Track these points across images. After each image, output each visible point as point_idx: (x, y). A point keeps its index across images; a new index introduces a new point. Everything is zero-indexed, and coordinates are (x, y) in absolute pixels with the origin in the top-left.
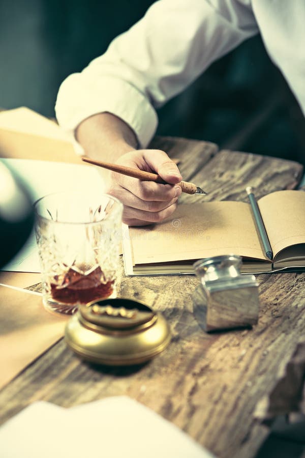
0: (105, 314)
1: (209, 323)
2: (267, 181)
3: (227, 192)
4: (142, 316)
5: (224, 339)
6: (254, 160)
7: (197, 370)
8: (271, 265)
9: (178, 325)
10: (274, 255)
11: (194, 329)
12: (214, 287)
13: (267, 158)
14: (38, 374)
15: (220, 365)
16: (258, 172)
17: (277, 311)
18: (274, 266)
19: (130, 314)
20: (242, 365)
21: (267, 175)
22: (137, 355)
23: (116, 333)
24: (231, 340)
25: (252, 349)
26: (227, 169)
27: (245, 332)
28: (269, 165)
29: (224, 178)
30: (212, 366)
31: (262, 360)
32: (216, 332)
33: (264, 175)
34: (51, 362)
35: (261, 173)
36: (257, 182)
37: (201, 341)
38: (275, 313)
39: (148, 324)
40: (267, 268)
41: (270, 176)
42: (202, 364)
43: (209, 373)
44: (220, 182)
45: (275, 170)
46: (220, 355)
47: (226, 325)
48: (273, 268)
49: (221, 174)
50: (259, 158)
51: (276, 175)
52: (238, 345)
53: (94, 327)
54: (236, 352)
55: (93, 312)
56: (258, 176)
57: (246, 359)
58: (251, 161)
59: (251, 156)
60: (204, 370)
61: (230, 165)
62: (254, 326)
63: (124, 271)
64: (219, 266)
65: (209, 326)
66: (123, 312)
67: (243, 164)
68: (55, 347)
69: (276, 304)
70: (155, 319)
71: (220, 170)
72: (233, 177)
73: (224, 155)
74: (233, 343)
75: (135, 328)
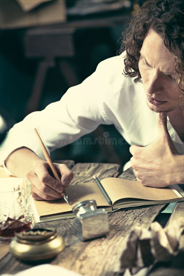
0: (30, 235)
1: (84, 237)
2: (103, 173)
3: (83, 181)
4: (49, 233)
5: (93, 243)
6: (94, 165)
7: (81, 258)
8: (111, 208)
9: (68, 240)
10: (113, 203)
11: (77, 241)
12: (84, 216)
13: (101, 164)
15: (93, 255)
16: (97, 170)
17: (118, 228)
18: (113, 208)
19: (43, 233)
20: (104, 252)
21: (102, 171)
22: (49, 253)
23: (37, 243)
24: (96, 244)
25: (107, 246)
26: (81, 171)
27: (103, 239)
28: (103, 167)
29: (80, 175)
30: (89, 255)
31: (113, 249)
32: (88, 240)
33: (101, 171)
35: (99, 171)
36: (98, 175)
37: (81, 246)
38: (117, 229)
39: (52, 237)
40: (110, 210)
41: (104, 171)
42: (83, 255)
43: (88, 259)
44: (78, 177)
45: (106, 169)
46: (92, 250)
47: (93, 237)
48: (113, 210)
49: (79, 174)
50: (97, 165)
51: (107, 170)
52: (101, 245)
53: (24, 242)
54: (99, 248)
55: (23, 235)
56: (98, 172)
57: (105, 250)
58: (93, 166)
59: (92, 164)
60: (85, 258)
61: (82, 169)
62: (107, 236)
64: (85, 206)
65: (84, 238)
66: (39, 232)
67: (89, 168)
68: (5, 258)
69: (117, 225)
70: (56, 234)
71: (77, 172)
72: (85, 174)
73: (79, 165)
75: (46, 239)
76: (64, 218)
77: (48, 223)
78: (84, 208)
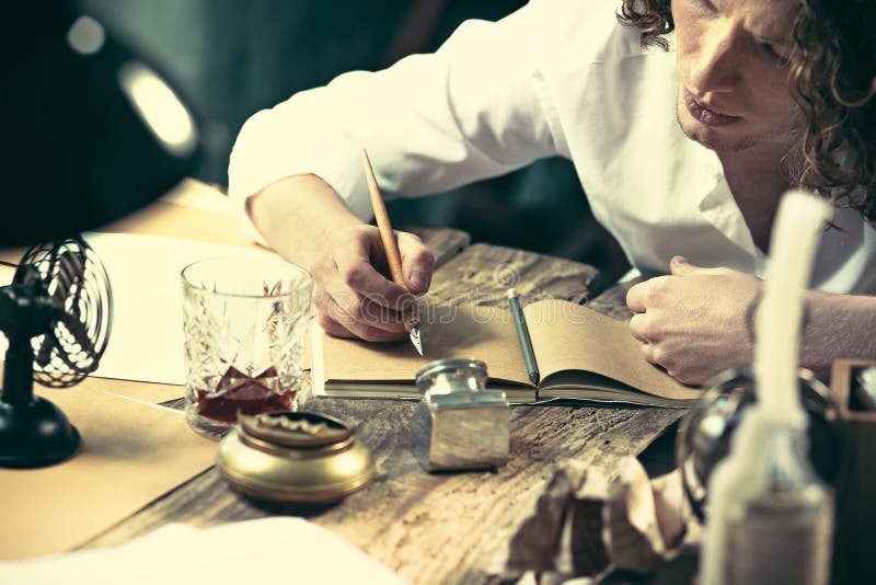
0: (279, 427)
1: (432, 459)
2: (542, 287)
4: (332, 433)
5: (455, 482)
6: (525, 258)
7: (410, 517)
8: (533, 393)
9: (386, 462)
10: (541, 379)
11: (413, 468)
12: (443, 403)
13: (545, 257)
14: (173, 509)
15: (445, 514)
16: (529, 275)
17: (537, 452)
18: (540, 394)
19: (315, 429)
20: (478, 514)
21: (542, 280)
22: (322, 487)
23: (294, 454)
24: (464, 485)
25: (493, 497)
26: (482, 268)
27: (487, 475)
28: (548, 267)
29: (476, 280)
30: (433, 514)
31: (506, 510)
32: (442, 472)
33: (537, 280)
34: (193, 495)
35: (534, 276)
36: (526, 288)
37: (418, 484)
38: (535, 456)
39: (340, 446)
40: (528, 397)
41: (547, 281)
42: (418, 510)
43: (427, 523)
44: (469, 285)
45: (556, 274)
46: (446, 501)
47: (459, 464)
48: (538, 398)
49: (472, 275)
50: (533, 257)
51: (558, 280)
52: (475, 491)
53: (260, 443)
54: (469, 499)
55: (261, 424)
56: (530, 280)
57: (484, 507)
58: (520, 260)
59: (521, 253)
60: (419, 520)
61: (487, 263)
62: (500, 470)
63: (311, 391)
64: (454, 375)
65: (431, 464)
66: (305, 425)
67: (510, 262)
68: (201, 478)
69: (537, 445)
70: (352, 439)
71: (471, 268)
72: (490, 278)
73: (480, 249)
74: (466, 488)
75: (320, 448)
76: (395, 395)
77: (346, 401)
78: (450, 380)
